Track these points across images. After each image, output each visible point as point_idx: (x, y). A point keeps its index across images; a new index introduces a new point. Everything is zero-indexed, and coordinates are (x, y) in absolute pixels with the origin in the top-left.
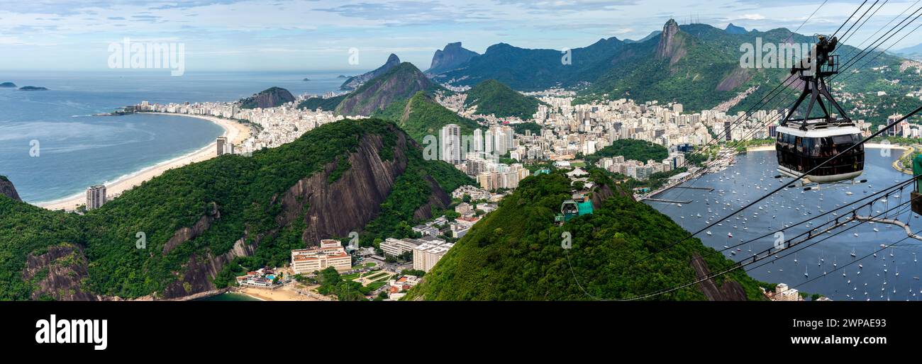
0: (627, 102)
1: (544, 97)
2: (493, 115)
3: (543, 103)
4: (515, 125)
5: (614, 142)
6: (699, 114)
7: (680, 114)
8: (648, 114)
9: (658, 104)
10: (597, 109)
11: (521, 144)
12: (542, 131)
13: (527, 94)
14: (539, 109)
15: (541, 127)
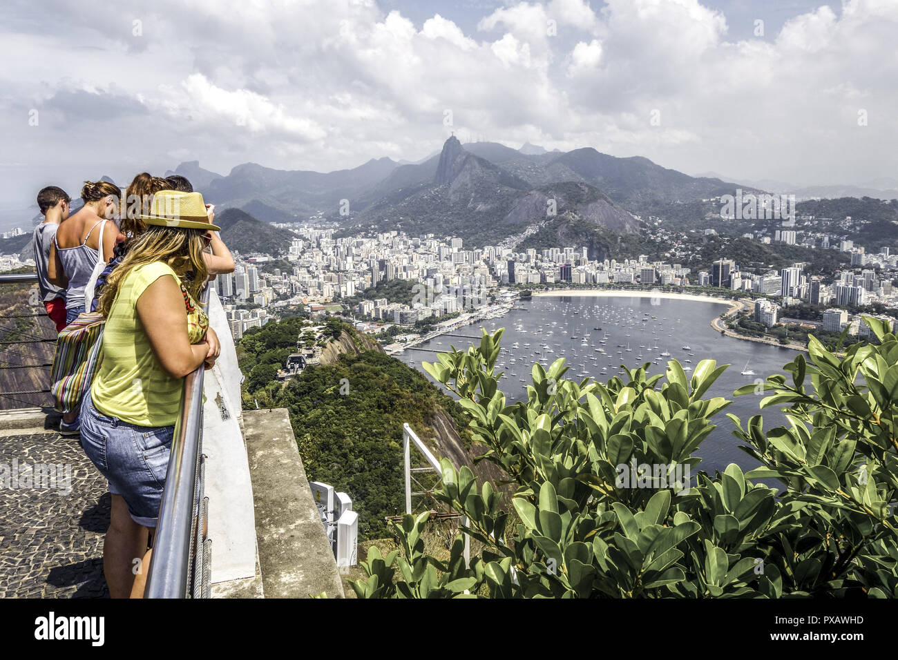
0: (398, 234)
1: (301, 229)
2: (237, 252)
3: (298, 237)
4: (263, 263)
5: (377, 283)
6: (480, 251)
7: (459, 250)
8: (421, 250)
9: (435, 238)
10: (362, 243)
11: (269, 285)
12: (294, 269)
13: (282, 226)
14: (293, 243)
15: (294, 265)
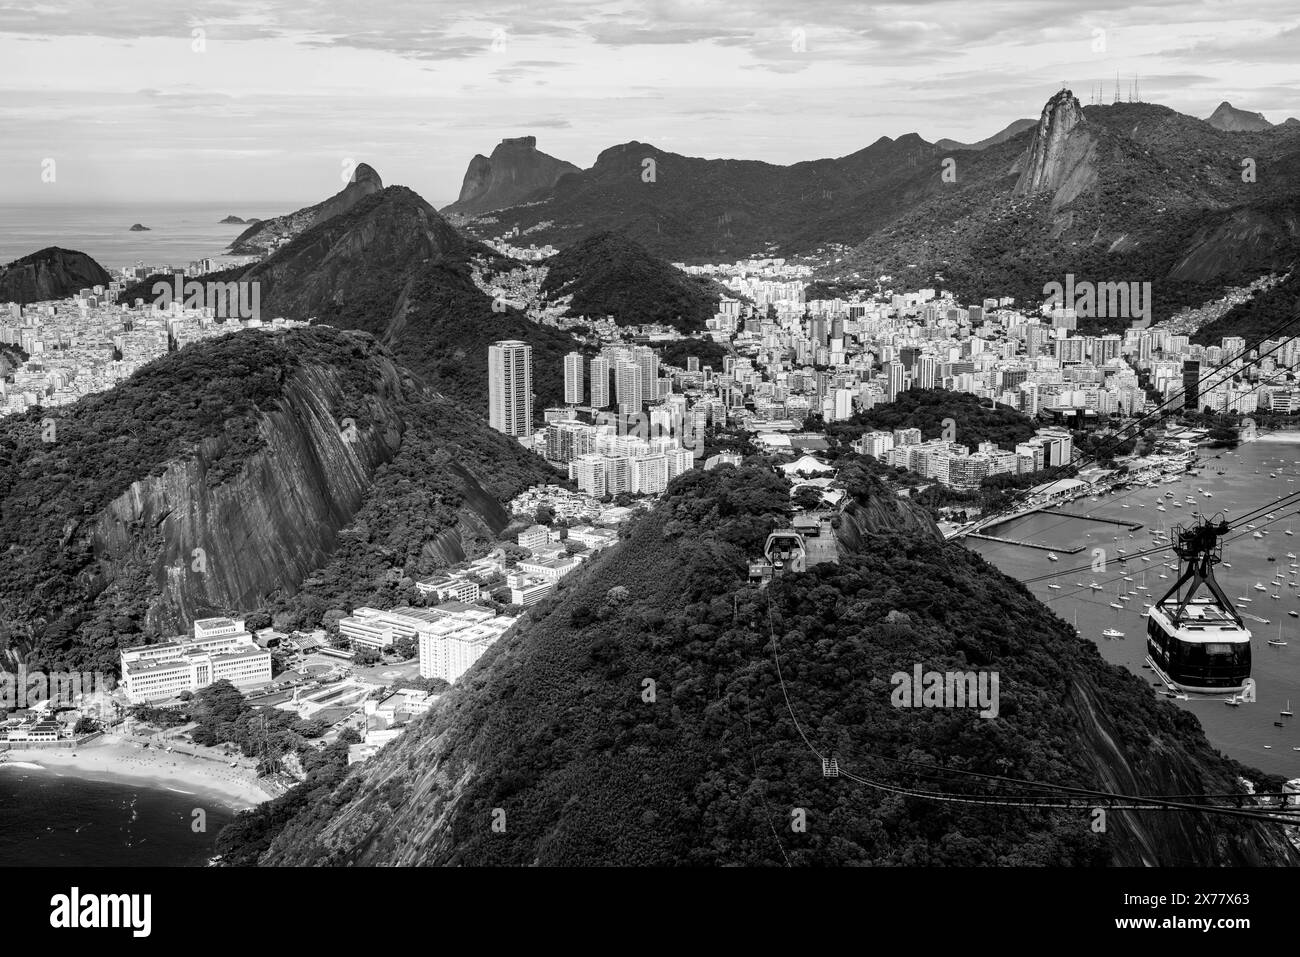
0: (938, 296)
1: (734, 279)
2: (611, 320)
3: (730, 294)
4: (661, 344)
5: (899, 394)
6: (1117, 337)
7: (1070, 334)
8: (988, 329)
9: (1014, 307)
10: (862, 312)
11: (677, 390)
12: (726, 360)
13: (694, 270)
14: (722, 306)
15: (725, 351)
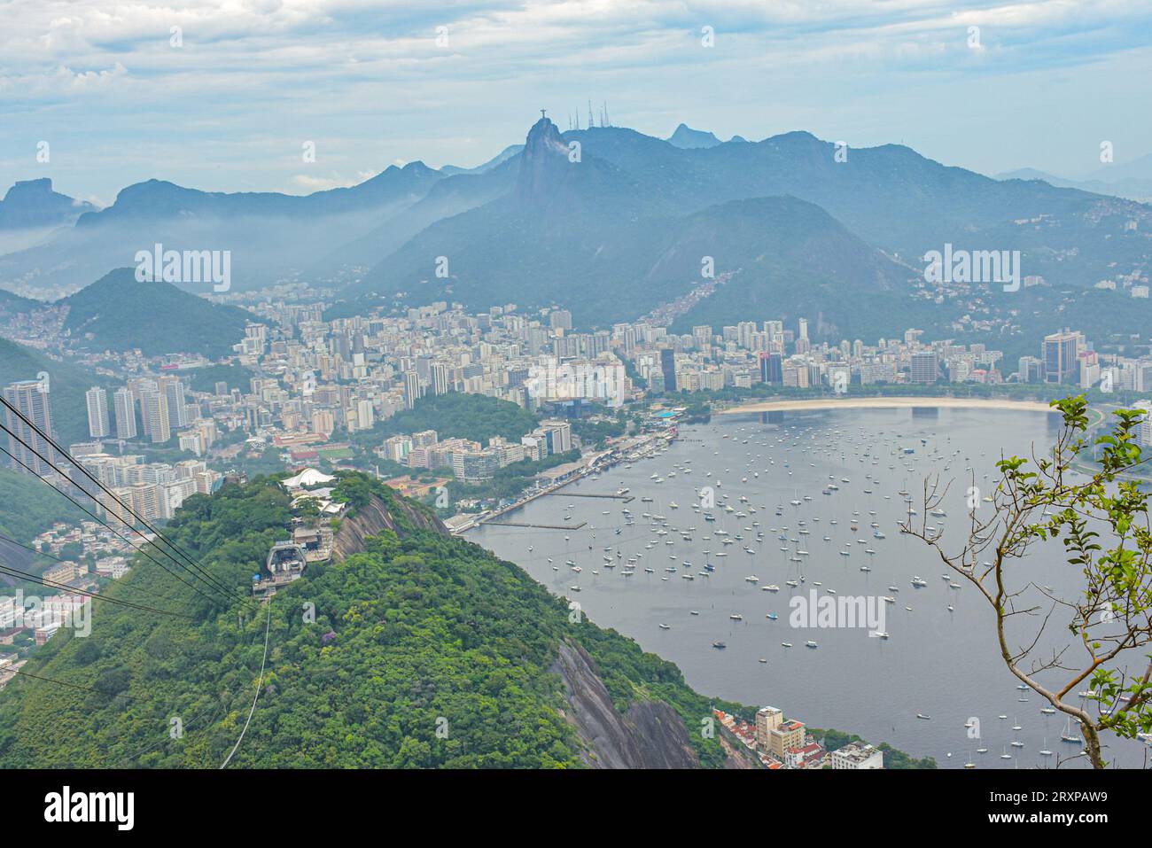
0: (449, 308)
1: (260, 305)
2: (138, 352)
3: (255, 319)
4: (191, 371)
5: (416, 401)
6: (606, 333)
7: (566, 333)
8: (495, 334)
9: (517, 313)
10: (381, 327)
11: (206, 415)
12: (253, 382)
13: (221, 299)
14: (248, 331)
15: (251, 373)
